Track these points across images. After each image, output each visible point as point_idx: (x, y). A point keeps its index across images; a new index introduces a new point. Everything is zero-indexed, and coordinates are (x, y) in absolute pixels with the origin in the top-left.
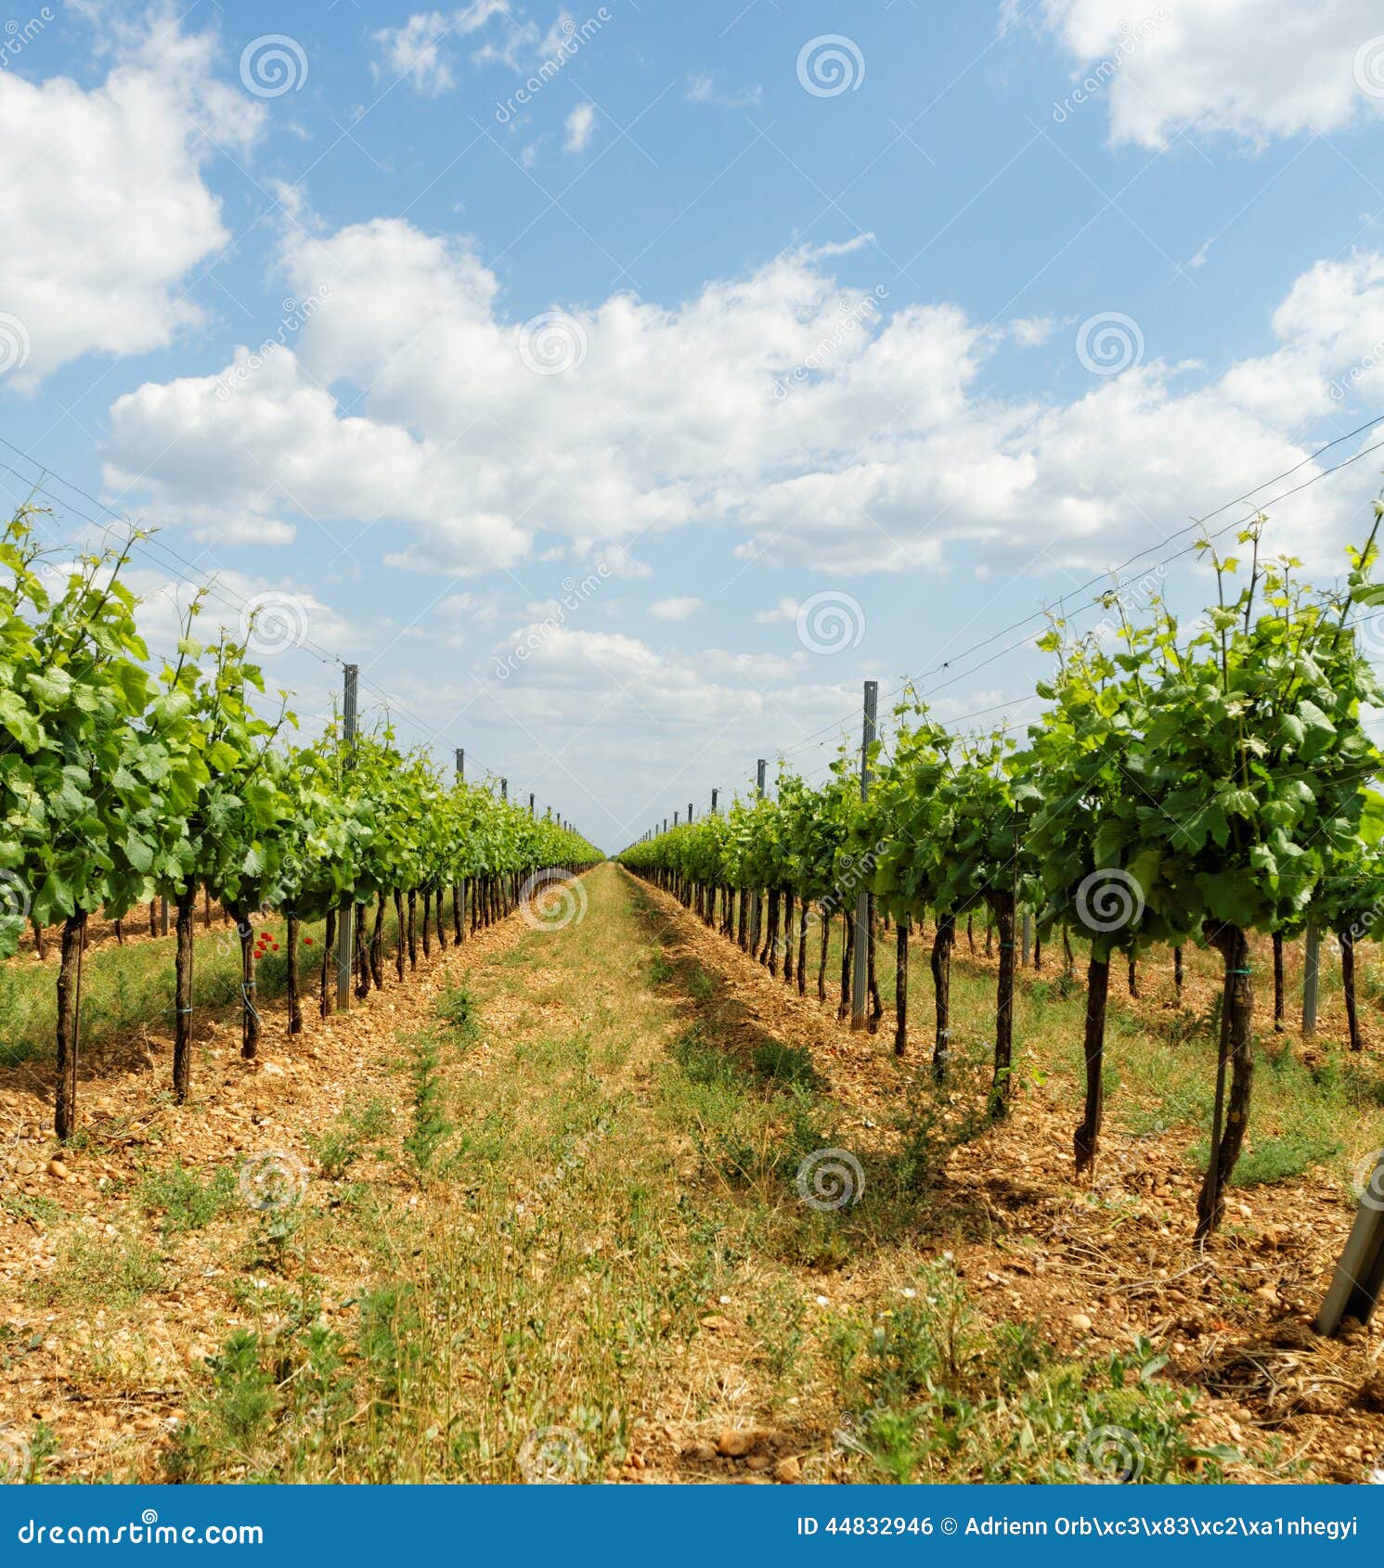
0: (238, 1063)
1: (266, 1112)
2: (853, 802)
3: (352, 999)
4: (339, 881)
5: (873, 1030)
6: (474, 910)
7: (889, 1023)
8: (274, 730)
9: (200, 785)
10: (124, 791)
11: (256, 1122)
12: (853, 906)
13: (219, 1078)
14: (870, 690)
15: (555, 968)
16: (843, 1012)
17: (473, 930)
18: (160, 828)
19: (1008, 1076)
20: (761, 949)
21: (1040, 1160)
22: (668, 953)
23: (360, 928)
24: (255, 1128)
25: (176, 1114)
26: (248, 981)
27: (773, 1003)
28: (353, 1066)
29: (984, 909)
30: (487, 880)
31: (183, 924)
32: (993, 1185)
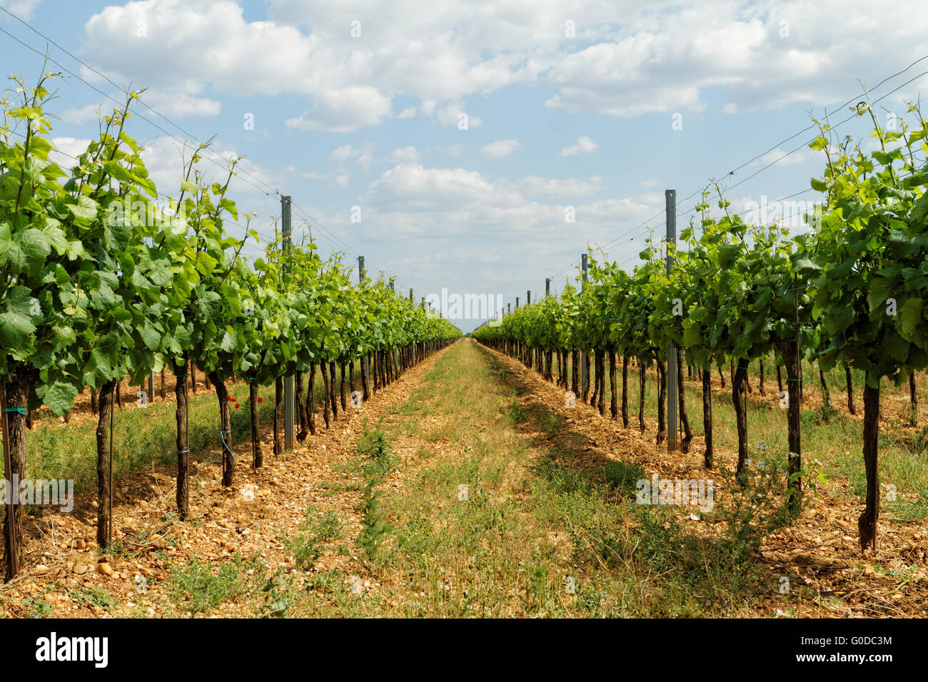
0: (218, 490)
1: (245, 524)
2: (660, 279)
3: (296, 443)
4: (287, 353)
5: (685, 450)
6: (375, 375)
7: (698, 445)
8: (242, 243)
9: (192, 285)
10: (142, 289)
11: (239, 532)
12: (665, 359)
13: (208, 501)
14: (670, 195)
15: (438, 415)
16: (660, 438)
17: (375, 391)
18: (165, 317)
19: (799, 479)
20: (590, 395)
21: (831, 542)
22: (521, 401)
23: (299, 389)
24: (239, 536)
25: (184, 527)
26: (225, 430)
27: (605, 434)
28: (302, 490)
29: (772, 354)
30: (382, 353)
31: (180, 388)
32: (799, 560)
